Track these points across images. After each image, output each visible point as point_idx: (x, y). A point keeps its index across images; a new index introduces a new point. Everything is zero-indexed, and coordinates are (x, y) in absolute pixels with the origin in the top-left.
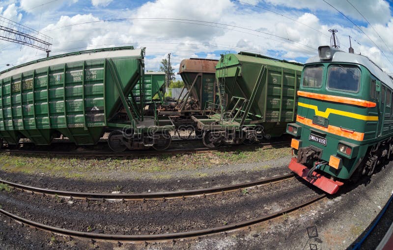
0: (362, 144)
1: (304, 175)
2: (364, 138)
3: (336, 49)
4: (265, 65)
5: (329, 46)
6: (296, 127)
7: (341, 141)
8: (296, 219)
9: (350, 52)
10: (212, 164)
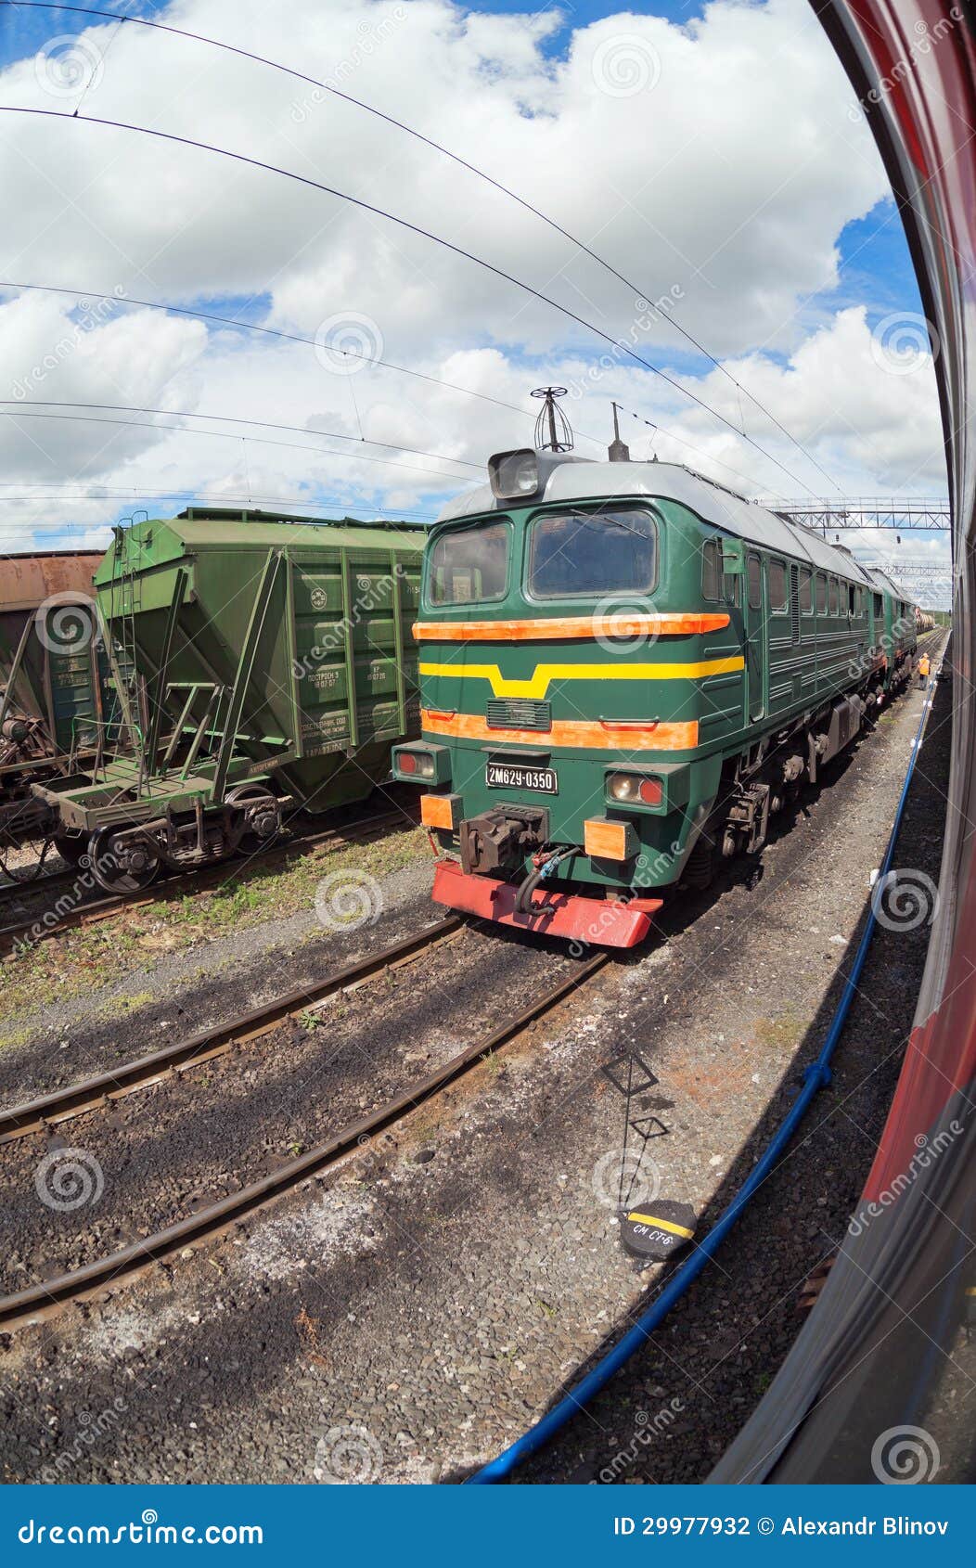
0: (699, 756)
1: (500, 911)
2: (702, 737)
3: (559, 455)
4: (278, 547)
5: (532, 447)
6: (428, 755)
7: (617, 766)
8: (537, 1062)
9: (612, 458)
10: (150, 951)
